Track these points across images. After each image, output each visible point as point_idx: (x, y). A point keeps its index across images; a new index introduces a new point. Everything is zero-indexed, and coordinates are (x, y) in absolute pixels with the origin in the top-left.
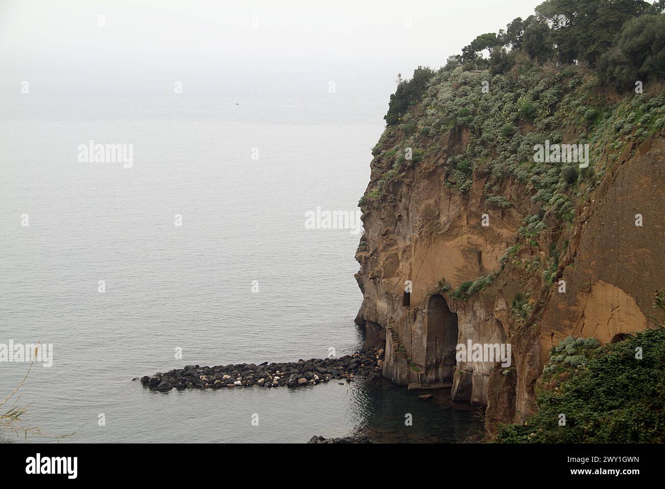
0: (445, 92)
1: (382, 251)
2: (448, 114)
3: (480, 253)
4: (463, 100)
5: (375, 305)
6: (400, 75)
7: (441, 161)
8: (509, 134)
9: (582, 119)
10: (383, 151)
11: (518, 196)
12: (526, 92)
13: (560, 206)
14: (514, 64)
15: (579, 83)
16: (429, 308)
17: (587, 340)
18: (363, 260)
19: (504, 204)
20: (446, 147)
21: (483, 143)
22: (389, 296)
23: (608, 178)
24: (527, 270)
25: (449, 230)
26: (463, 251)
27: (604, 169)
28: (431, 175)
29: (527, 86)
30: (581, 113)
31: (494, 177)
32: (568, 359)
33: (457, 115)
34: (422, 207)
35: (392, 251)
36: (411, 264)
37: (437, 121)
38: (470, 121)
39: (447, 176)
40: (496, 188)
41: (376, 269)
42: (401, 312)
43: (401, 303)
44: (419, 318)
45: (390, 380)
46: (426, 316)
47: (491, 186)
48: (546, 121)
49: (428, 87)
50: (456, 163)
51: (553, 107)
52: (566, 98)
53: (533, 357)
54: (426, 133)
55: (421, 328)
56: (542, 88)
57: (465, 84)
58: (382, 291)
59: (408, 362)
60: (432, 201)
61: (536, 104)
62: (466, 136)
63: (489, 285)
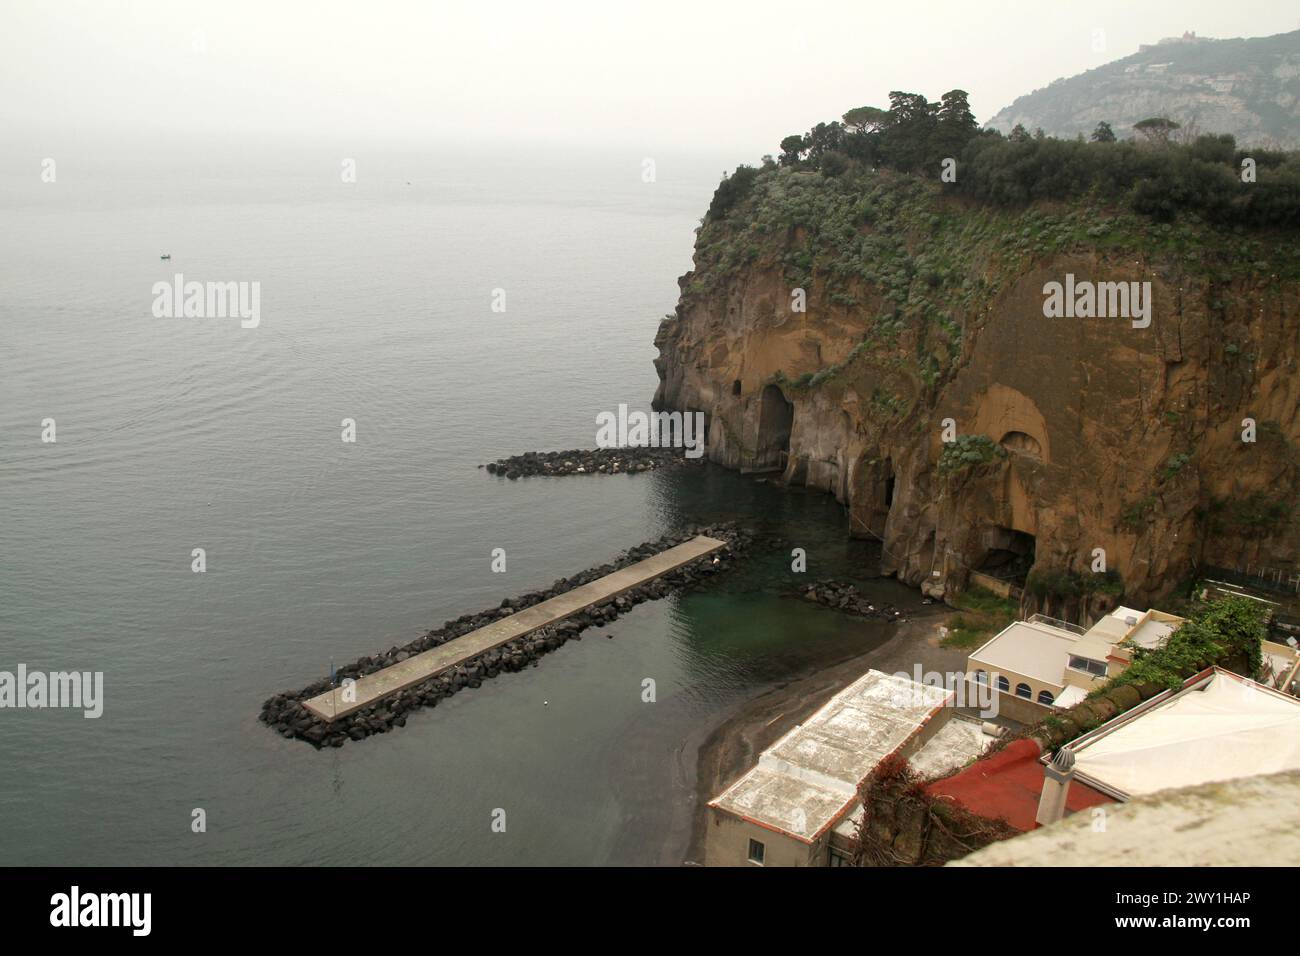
0: (777, 192)
1: (709, 342)
2: (783, 213)
3: (819, 348)
4: (797, 200)
5: (698, 393)
6: (725, 173)
7: (779, 258)
8: (850, 235)
9: (926, 225)
10: (710, 245)
11: (866, 295)
12: (862, 195)
13: (925, 307)
14: (846, 168)
15: (920, 191)
16: (763, 398)
17: (980, 436)
18: (686, 350)
19: (851, 301)
20: (782, 245)
21: (821, 242)
22: (716, 385)
23: (1007, 288)
24: (885, 366)
25: (785, 324)
26: (801, 345)
27: (999, 279)
28: (767, 271)
29: (864, 190)
30: (925, 220)
31: (836, 274)
32: (965, 455)
33: (792, 214)
34: (758, 300)
35: (720, 341)
36: (743, 355)
37: (773, 218)
38: (807, 220)
39: (785, 272)
40: (839, 286)
41: (702, 359)
42: (729, 402)
43: (731, 391)
44: (751, 406)
45: (720, 465)
46: (760, 406)
47: (833, 283)
48: (887, 224)
49: (754, 186)
50: (794, 261)
51: (892, 212)
52: (906, 204)
53: (921, 452)
54: (762, 230)
55: (753, 416)
56: (879, 193)
57: (796, 184)
58: (709, 379)
59: (740, 449)
60: (767, 296)
61: (875, 208)
62: (800, 234)
63: (834, 378)
